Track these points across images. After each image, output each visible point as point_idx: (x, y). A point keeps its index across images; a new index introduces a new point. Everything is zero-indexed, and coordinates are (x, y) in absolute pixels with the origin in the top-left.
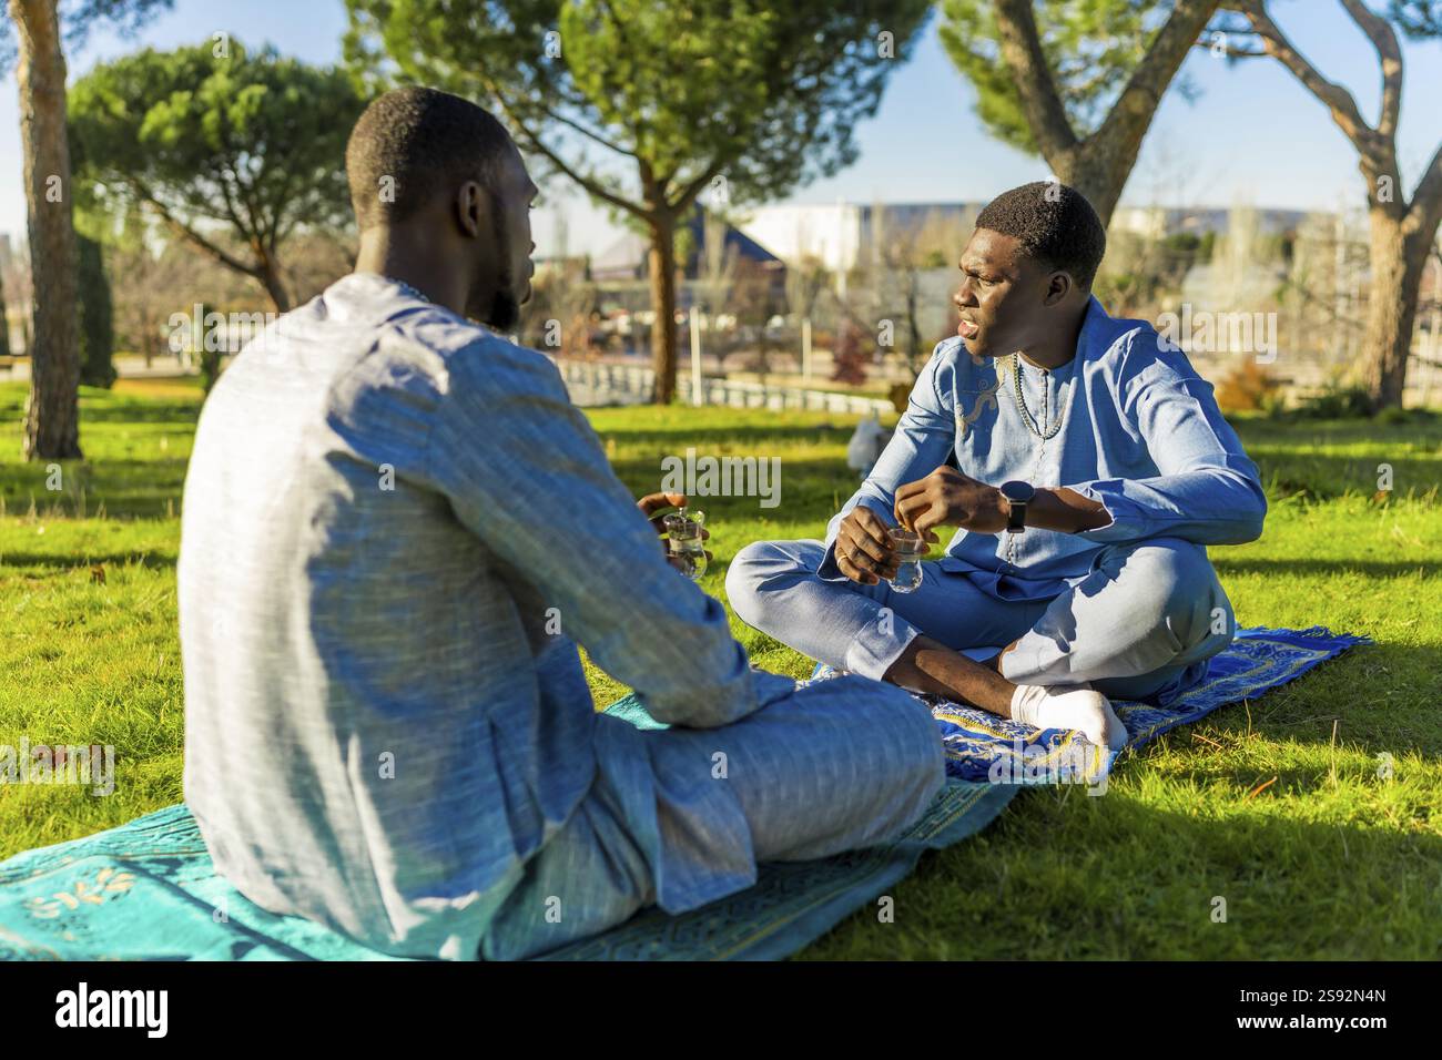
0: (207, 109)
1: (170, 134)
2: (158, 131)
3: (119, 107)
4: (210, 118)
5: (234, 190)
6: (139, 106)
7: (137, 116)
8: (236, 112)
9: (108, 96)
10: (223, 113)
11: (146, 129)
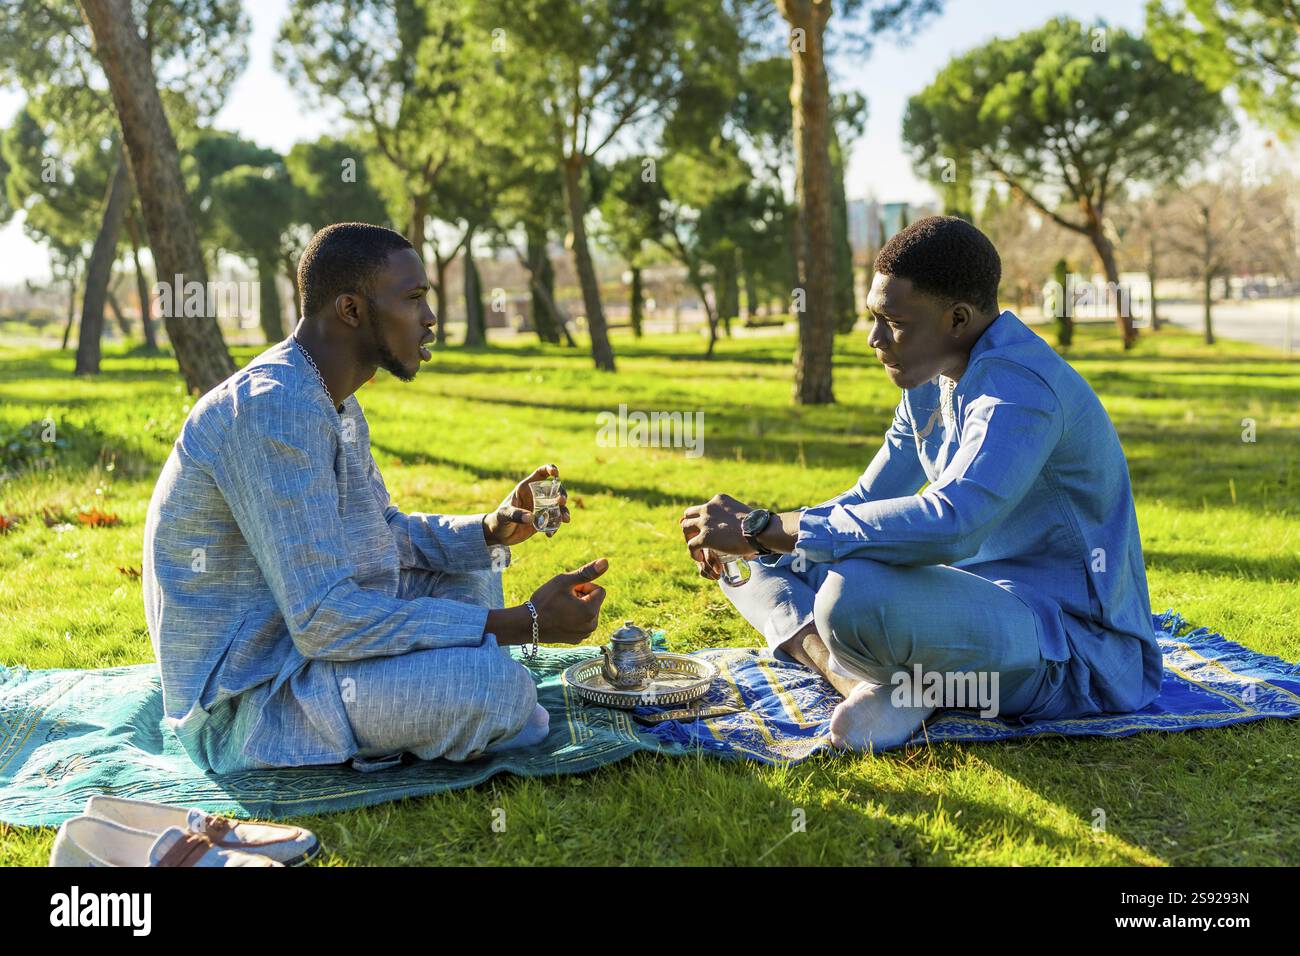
0: (1037, 84)
1: (1005, 112)
2: (994, 111)
3: (966, 93)
4: (1039, 94)
5: (1066, 153)
6: (982, 89)
7: (979, 98)
8: (1062, 86)
9: (958, 84)
10: (1050, 86)
11: (986, 109)
